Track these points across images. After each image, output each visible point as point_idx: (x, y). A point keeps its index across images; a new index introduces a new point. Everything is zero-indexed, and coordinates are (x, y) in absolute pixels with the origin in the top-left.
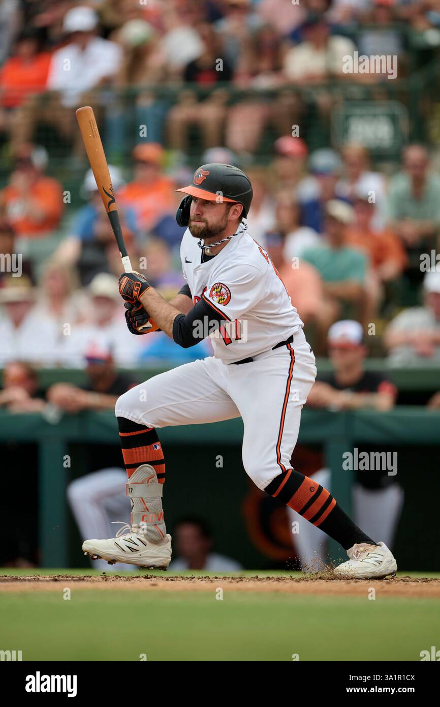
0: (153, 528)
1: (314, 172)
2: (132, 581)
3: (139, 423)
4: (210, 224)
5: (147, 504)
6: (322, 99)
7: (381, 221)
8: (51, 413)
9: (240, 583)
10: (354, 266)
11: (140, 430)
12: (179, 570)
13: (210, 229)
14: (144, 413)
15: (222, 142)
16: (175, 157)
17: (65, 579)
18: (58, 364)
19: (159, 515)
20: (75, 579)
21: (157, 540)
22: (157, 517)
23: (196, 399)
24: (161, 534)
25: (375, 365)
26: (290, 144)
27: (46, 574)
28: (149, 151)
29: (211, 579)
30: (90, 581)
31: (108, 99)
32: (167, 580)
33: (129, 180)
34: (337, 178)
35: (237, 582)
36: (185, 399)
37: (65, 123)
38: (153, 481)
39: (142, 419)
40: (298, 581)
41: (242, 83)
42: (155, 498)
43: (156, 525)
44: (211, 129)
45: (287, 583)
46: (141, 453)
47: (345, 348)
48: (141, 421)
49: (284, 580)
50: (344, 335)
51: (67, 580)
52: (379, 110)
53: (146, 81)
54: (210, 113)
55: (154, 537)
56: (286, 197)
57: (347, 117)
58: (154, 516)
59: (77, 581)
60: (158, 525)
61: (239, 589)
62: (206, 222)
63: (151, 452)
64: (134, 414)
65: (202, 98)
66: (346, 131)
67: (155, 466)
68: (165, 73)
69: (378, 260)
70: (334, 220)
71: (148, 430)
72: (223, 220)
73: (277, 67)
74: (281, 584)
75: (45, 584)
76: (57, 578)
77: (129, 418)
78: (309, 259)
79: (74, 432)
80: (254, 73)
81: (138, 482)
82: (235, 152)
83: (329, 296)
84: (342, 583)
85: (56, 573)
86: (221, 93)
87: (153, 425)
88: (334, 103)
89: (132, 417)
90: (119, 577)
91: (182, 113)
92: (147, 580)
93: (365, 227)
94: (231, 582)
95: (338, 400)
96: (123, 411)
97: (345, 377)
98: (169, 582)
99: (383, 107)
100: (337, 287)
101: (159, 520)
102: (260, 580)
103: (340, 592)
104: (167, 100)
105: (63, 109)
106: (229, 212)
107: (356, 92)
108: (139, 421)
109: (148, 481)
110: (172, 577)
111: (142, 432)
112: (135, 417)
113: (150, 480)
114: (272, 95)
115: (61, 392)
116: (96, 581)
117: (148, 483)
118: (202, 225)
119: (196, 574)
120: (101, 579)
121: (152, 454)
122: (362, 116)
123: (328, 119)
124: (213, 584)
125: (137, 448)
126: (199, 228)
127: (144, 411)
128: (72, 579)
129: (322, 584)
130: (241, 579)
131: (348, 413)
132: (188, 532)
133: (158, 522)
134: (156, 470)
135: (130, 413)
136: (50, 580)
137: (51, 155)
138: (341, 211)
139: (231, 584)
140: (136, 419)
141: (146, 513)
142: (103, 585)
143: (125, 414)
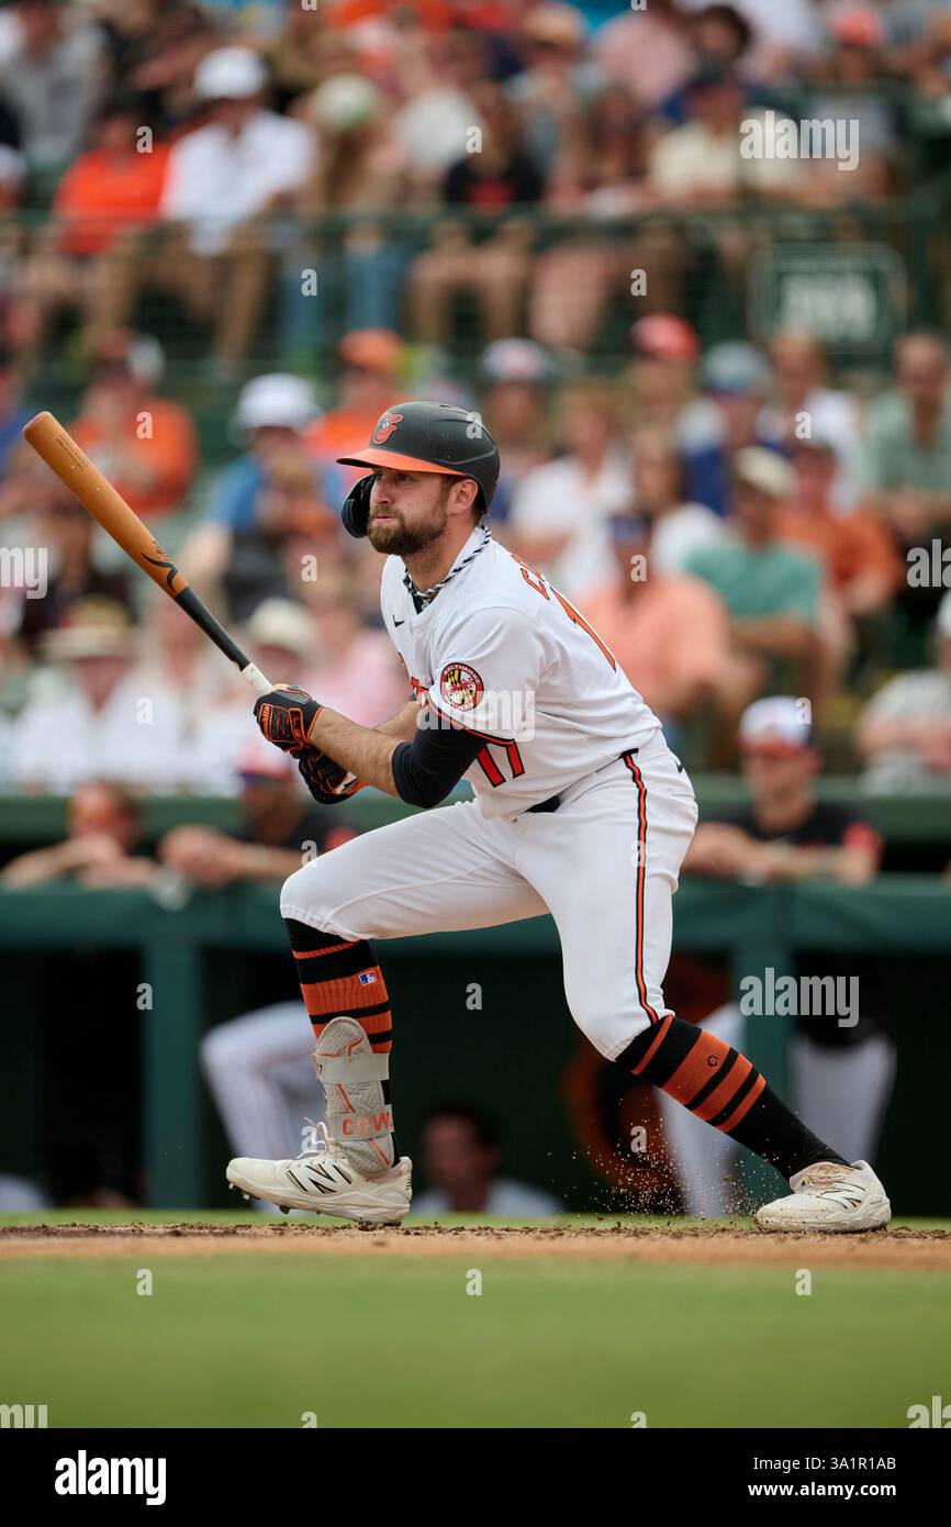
0: (364, 1146)
1: (711, 390)
2: (334, 1236)
3: (325, 931)
4: (408, 521)
5: (350, 1097)
6: (729, 240)
7: (851, 491)
8: (167, 887)
9: (558, 1240)
10: (795, 584)
11: (329, 946)
12: (432, 1211)
13: (410, 531)
14: (338, 909)
15: (523, 328)
16: (425, 360)
17: (197, 1231)
18: (184, 786)
19: (378, 1118)
20: (217, 1231)
21: (374, 1169)
22: (373, 1124)
23: (444, 879)
24: (382, 1158)
25: (837, 790)
26: (662, 333)
27: (156, 1221)
28: (371, 345)
29: (498, 1232)
30: (248, 1234)
31: (285, 237)
32: (408, 1233)
33: (330, 406)
34: (760, 401)
35: (552, 1238)
36: (425, 878)
37: (198, 288)
38: (361, 1051)
39: (331, 921)
40: (677, 1236)
41: (564, 204)
42: (368, 1084)
43: (371, 1139)
44: (500, 302)
45: (655, 1240)
46: (334, 993)
47: (774, 753)
48: (329, 927)
49: (647, 1234)
50: (771, 728)
51: (199, 1234)
52: (847, 263)
53: (366, 203)
54: (496, 267)
55: (368, 1165)
56: (652, 442)
57: (781, 277)
58: (366, 1121)
59: (222, 1235)
60: (376, 1140)
61: (554, 1253)
62: (401, 518)
63: (354, 991)
64: (313, 913)
65: (481, 236)
66: (777, 304)
67: (364, 1019)
68: (405, 185)
69: (844, 572)
70: (750, 489)
71: (346, 946)
72: (437, 514)
73: (636, 170)
74: (643, 1241)
75: (155, 1241)
76: (179, 1229)
77: (306, 921)
78: (701, 569)
79: (215, 927)
80: (590, 185)
81: (330, 1052)
82: (547, 348)
83: (743, 646)
84: (770, 1240)
85: (178, 1218)
86: (519, 226)
87: (357, 934)
88: (754, 247)
89: (312, 919)
90: (308, 1228)
91: (441, 268)
92: (365, 1233)
93: (815, 504)
94: (539, 1238)
95: (761, 861)
96: (293, 907)
97: (776, 814)
98: (412, 1238)
99: (853, 257)
100: (759, 628)
101: (378, 1128)
102: (599, 1234)
103: (764, 1260)
104: (408, 240)
105: (194, 259)
106: (448, 497)
107: (797, 224)
108: (325, 927)
109: (350, 1051)
110: (418, 1228)
111: (334, 949)
112: (317, 918)
113: (354, 1048)
114: (624, 231)
115: (189, 844)
116: (262, 1236)
117: (349, 1055)
118: (393, 524)
119: (469, 1221)
120: (270, 1232)
121: (356, 994)
122: (810, 274)
123: (742, 282)
124: (501, 1242)
125: (325, 983)
126: (388, 531)
127: (336, 906)
128: (211, 1231)
129: (728, 1241)
130: (559, 1232)
131: (781, 889)
132: (448, 1137)
133: (374, 1133)
134: (366, 1029)
135: (307, 910)
136: (165, 1234)
137: (170, 355)
138: (765, 470)
139: (539, 1242)
140: (320, 923)
141: (350, 1116)
142: (275, 1244)
143: (297, 911)
